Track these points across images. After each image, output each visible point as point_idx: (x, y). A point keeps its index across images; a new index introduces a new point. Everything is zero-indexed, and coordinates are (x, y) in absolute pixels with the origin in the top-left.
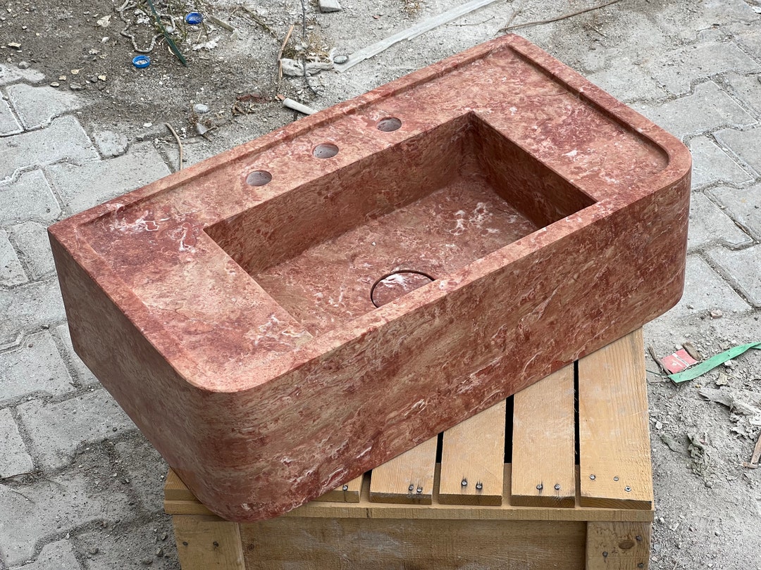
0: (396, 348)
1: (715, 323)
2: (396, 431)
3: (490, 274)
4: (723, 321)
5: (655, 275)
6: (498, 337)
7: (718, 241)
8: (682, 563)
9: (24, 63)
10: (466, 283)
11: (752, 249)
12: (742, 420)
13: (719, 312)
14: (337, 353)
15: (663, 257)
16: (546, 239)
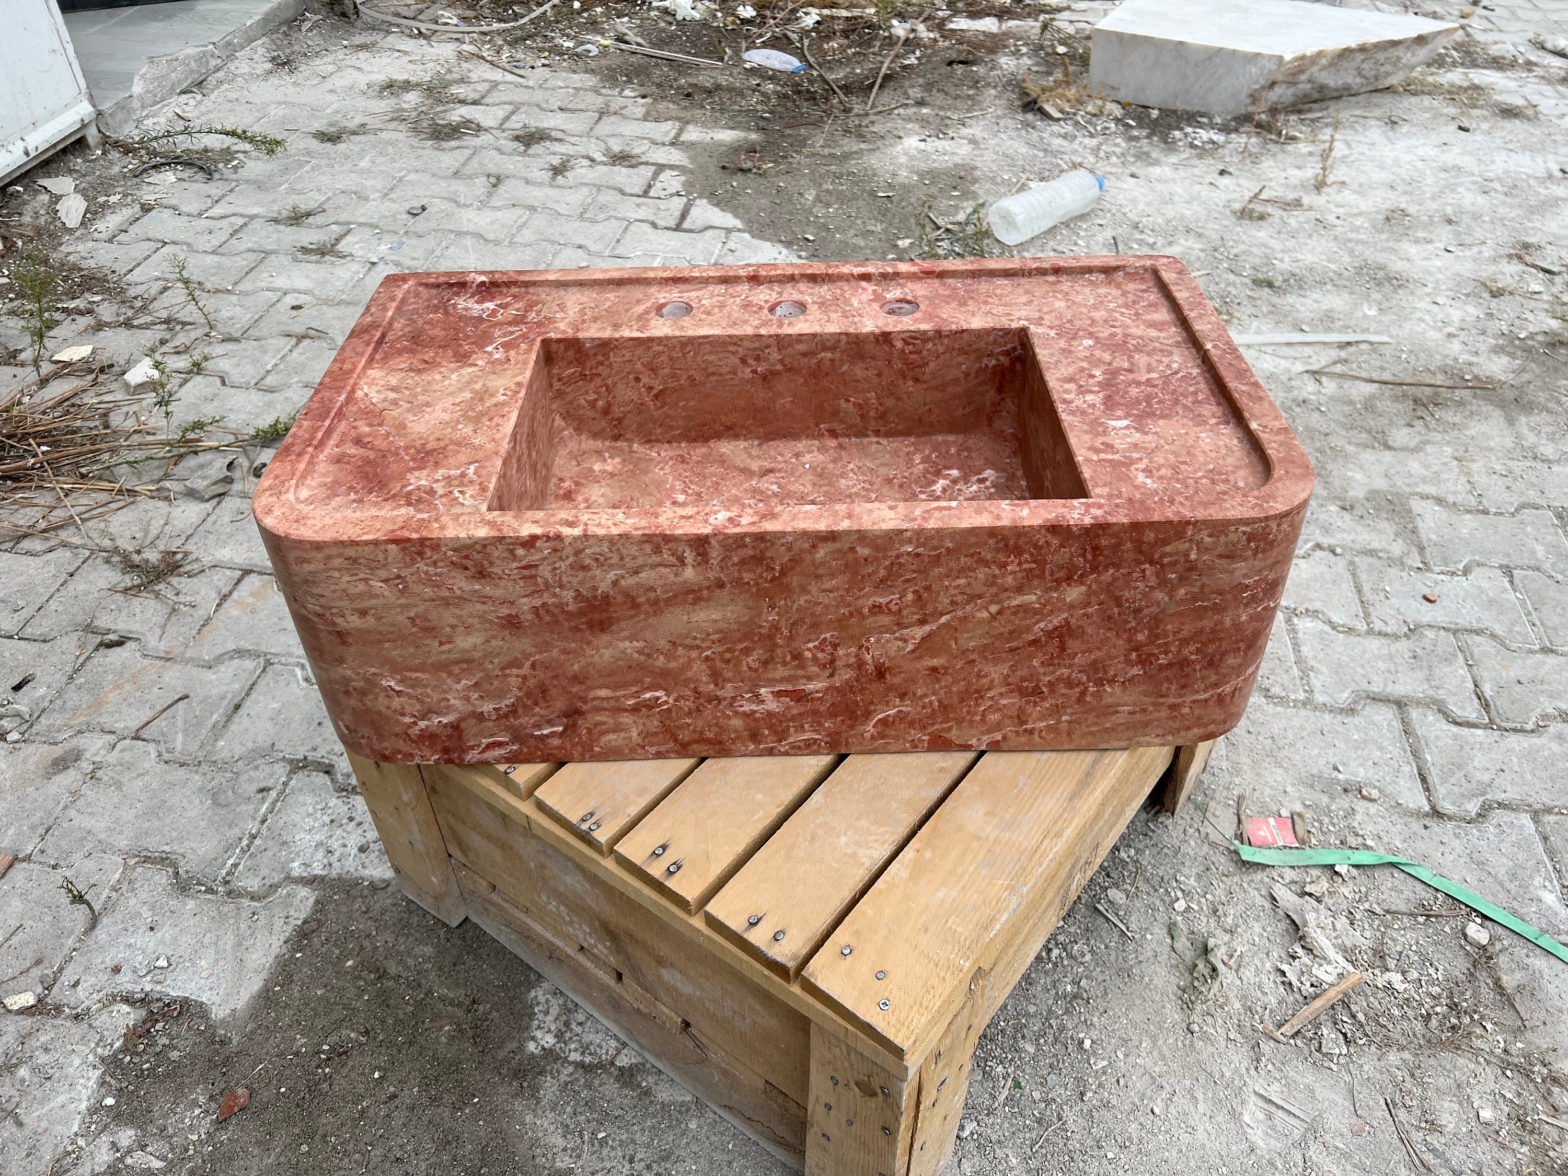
0: (604, 587)
1: (1360, 806)
2: (610, 721)
3: (805, 534)
4: (1373, 808)
5: (1168, 673)
6: (820, 648)
7: (1435, 701)
8: (1070, 1125)
9: (803, 254)
10: (753, 529)
11: (1479, 732)
12: (1306, 960)
13: (1375, 793)
14: (478, 547)
15: (1192, 648)
16: (941, 519)
